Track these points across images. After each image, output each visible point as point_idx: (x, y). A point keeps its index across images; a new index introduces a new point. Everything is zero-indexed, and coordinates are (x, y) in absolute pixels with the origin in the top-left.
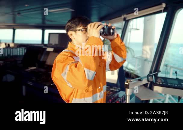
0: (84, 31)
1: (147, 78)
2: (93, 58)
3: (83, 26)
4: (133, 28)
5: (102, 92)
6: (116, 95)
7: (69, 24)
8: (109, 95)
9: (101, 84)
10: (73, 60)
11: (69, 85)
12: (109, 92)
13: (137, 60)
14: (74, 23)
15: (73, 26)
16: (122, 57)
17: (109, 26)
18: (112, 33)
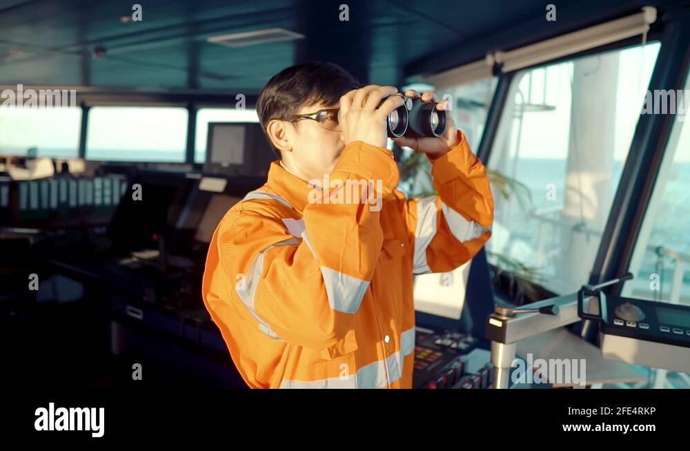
0: (327, 118)
1: (576, 302)
2: (356, 229)
3: (324, 103)
4: (529, 104)
5: (397, 355)
6: (456, 365)
7: (272, 91)
8: (430, 363)
9: (393, 324)
10: (282, 231)
11: (264, 328)
12: (429, 351)
13: (547, 227)
14: (288, 89)
15: (285, 99)
16: (475, 222)
17: (423, 101)
18: (436, 126)
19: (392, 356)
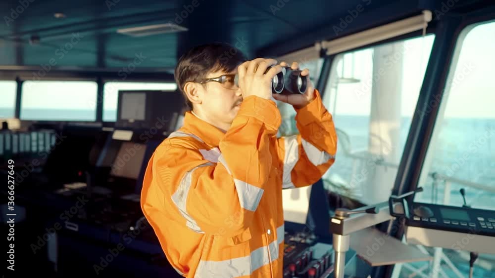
0: (226, 81)
1: (388, 207)
2: (257, 154)
3: (224, 70)
4: (343, 78)
5: (275, 243)
6: (307, 253)
7: (187, 63)
8: (289, 253)
9: (272, 222)
10: (200, 158)
11: (192, 225)
14: (199, 61)
15: (197, 68)
16: (325, 152)
17: (292, 70)
18: (300, 87)
19: (272, 244)
